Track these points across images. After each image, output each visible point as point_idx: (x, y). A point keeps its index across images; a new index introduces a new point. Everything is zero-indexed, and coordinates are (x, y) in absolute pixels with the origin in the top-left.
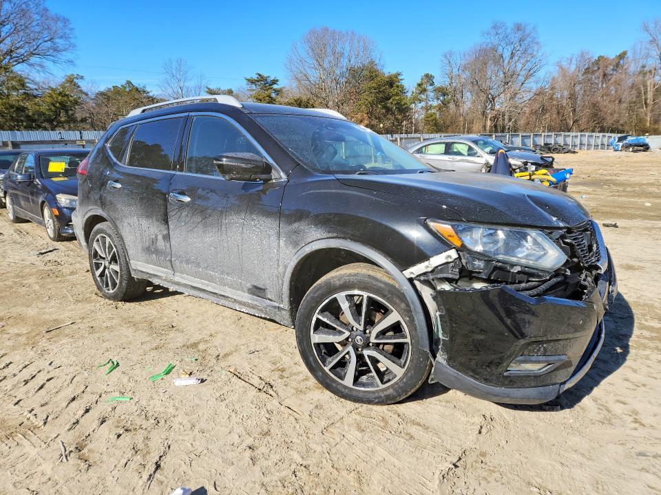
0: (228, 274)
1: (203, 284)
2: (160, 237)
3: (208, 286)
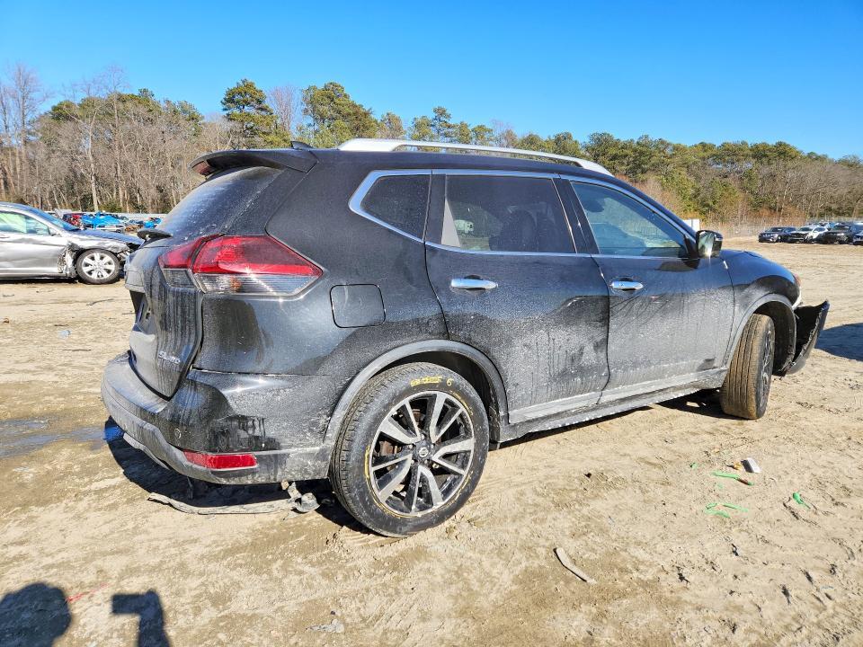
0: (682, 359)
1: (644, 387)
2: (589, 348)
3: (650, 386)
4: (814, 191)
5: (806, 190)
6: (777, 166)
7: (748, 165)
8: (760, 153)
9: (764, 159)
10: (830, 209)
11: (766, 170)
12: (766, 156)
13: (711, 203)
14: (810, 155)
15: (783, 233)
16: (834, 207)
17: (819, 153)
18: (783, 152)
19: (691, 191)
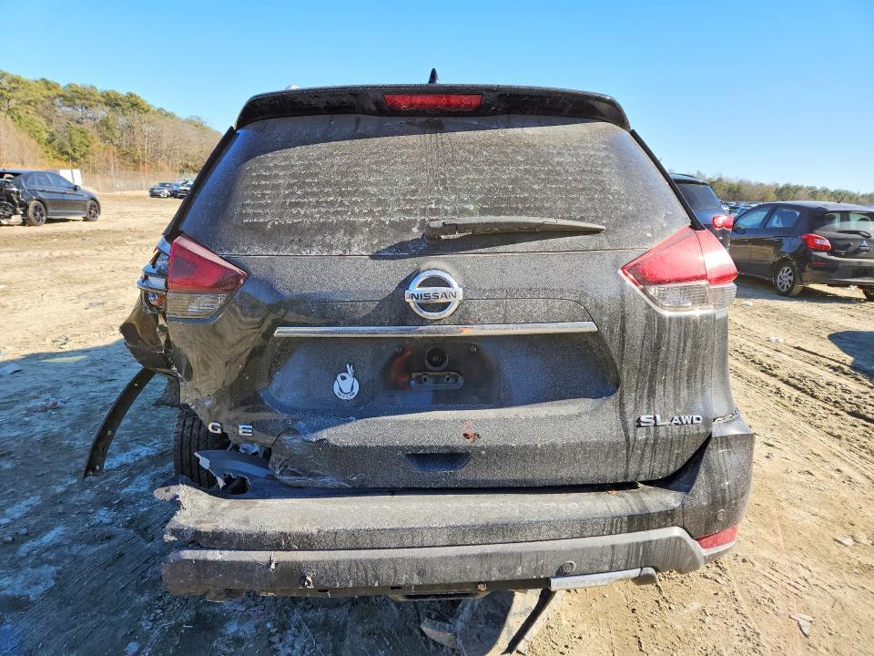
4: (171, 146)
5: (164, 146)
6: (133, 117)
7: (102, 112)
8: (112, 102)
9: (117, 108)
10: (187, 166)
11: (122, 120)
12: (118, 105)
13: (70, 151)
14: (160, 110)
15: (171, 189)
16: (190, 164)
17: (168, 110)
18: (135, 104)
19: (46, 136)
